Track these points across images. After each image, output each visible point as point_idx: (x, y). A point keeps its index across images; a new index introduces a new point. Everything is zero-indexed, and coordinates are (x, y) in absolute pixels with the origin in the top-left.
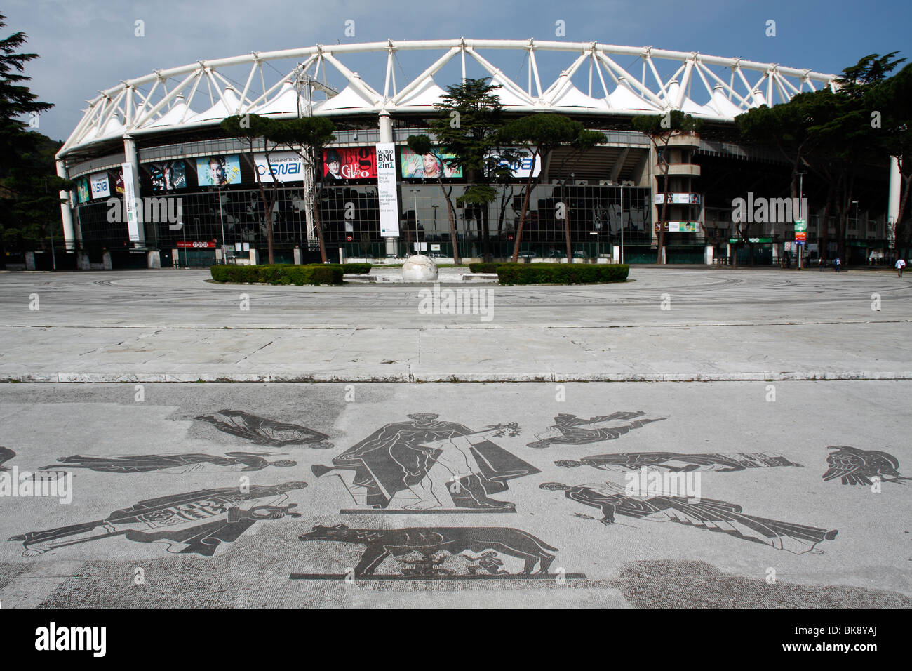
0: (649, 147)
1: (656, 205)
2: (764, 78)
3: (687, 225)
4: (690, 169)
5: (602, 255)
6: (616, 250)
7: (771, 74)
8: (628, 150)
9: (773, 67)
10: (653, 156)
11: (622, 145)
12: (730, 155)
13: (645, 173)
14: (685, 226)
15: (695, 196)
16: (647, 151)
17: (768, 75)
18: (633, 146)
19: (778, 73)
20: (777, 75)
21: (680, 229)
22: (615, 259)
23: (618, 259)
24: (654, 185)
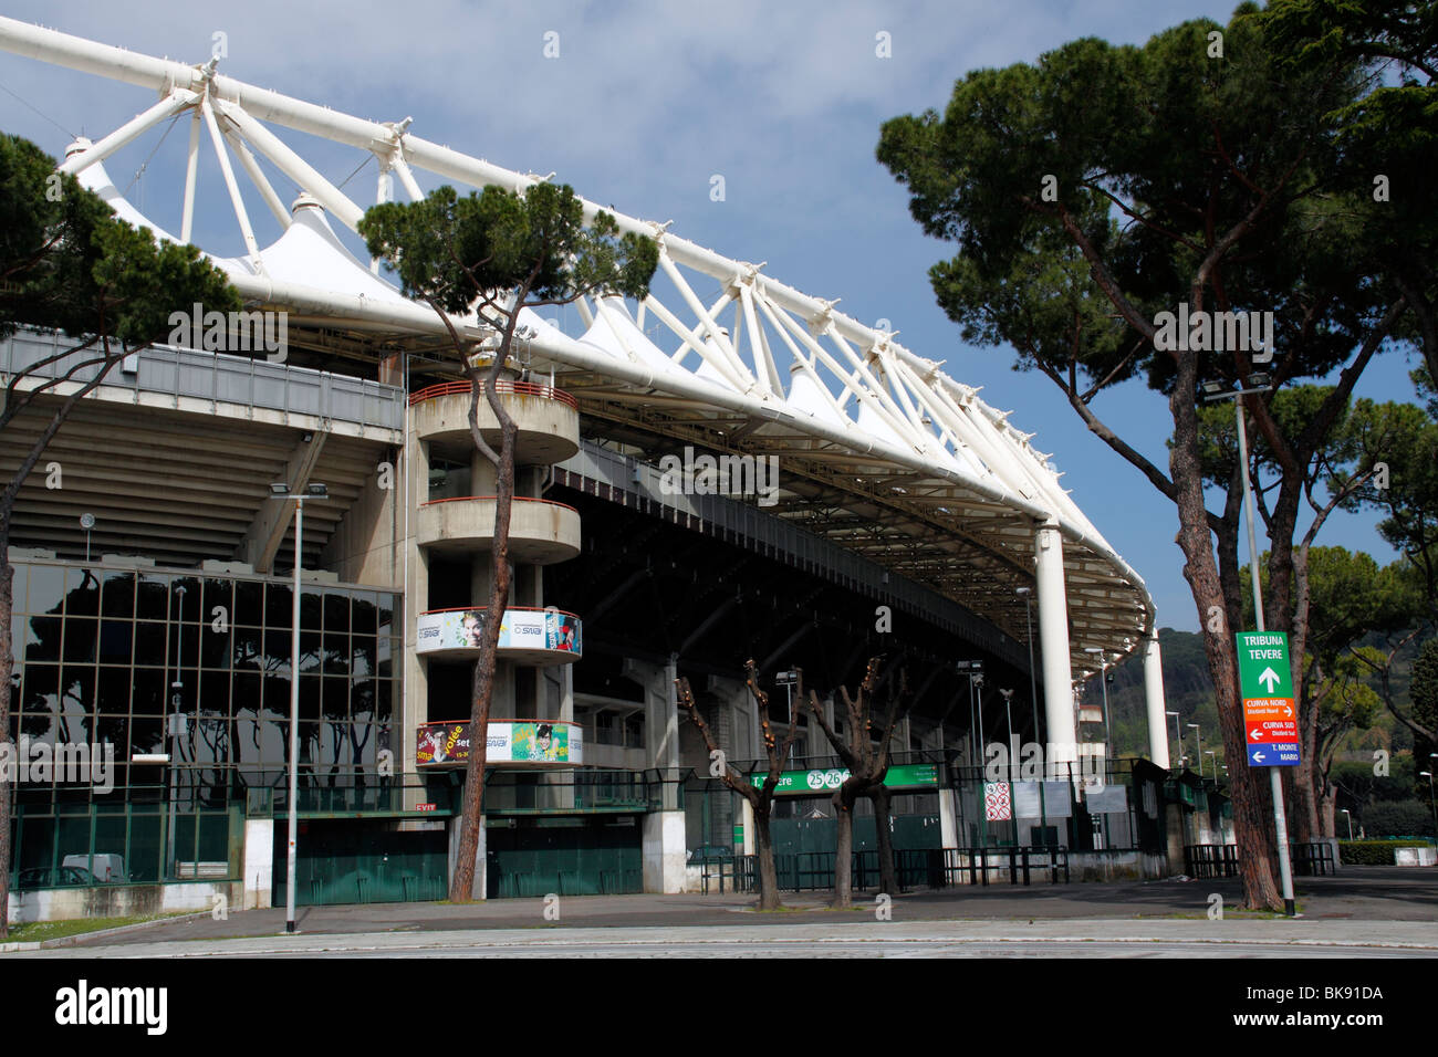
0: (396, 438)
1: (421, 656)
2: (725, 299)
3: (541, 734)
4: (548, 521)
5: (187, 868)
6: (258, 838)
7: (746, 291)
8: (319, 442)
9: (749, 273)
10: (415, 471)
11: (297, 422)
12: (656, 505)
13: (381, 537)
14: (533, 739)
15: (568, 625)
16: (391, 452)
17: (737, 293)
18: (340, 429)
19: (763, 291)
20: (762, 298)
21: (515, 752)
22: (250, 883)
23: (266, 884)
24: (415, 580)
